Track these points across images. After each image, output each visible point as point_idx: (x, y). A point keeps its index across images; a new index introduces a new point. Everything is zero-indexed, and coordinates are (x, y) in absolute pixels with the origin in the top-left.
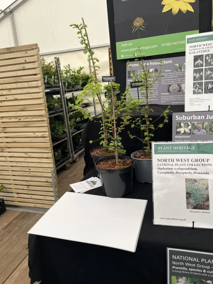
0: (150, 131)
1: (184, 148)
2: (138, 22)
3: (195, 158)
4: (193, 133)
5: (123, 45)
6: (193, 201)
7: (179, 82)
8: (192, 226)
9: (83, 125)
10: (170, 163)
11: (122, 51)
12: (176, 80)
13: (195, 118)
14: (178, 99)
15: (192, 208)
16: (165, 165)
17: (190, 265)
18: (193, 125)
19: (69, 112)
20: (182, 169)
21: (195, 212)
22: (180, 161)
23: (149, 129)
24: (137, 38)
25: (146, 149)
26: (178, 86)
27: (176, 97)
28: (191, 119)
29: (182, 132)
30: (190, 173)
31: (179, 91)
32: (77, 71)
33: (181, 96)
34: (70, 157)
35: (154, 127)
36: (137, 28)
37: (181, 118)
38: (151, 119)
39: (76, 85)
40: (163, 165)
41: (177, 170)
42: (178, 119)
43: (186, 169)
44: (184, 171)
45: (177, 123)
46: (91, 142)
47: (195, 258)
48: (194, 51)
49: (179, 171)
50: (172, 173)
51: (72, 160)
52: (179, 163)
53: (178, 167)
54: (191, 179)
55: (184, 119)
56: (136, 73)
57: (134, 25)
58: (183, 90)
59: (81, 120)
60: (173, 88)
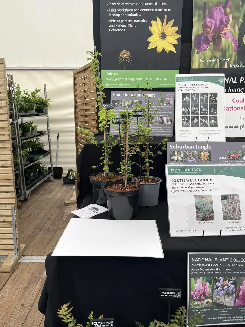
0: (150, 157)
1: (192, 170)
2: (125, 54)
3: (201, 178)
4: (185, 160)
5: (109, 74)
6: (201, 214)
7: (162, 115)
8: (202, 235)
9: (35, 156)
10: (182, 182)
11: (107, 79)
12: (159, 113)
13: (186, 147)
14: (161, 131)
15: (200, 220)
16: (177, 184)
17: (206, 265)
18: (185, 153)
19: (22, 140)
20: (192, 188)
21: (203, 223)
22: (190, 181)
23: (149, 155)
24: (123, 69)
25: (145, 175)
26: (160, 119)
27: (158, 129)
28: (183, 148)
29: (176, 159)
30: (198, 191)
31: (162, 123)
32: (32, 93)
33: (163, 129)
34: (21, 195)
35: (153, 154)
36: (123, 60)
37: (174, 147)
38: (151, 147)
39: (29, 109)
40: (176, 184)
41: (187, 189)
42: (172, 148)
43: (195, 187)
44: (193, 189)
45: (171, 151)
46: (94, 167)
47: (210, 259)
48: (182, 89)
49: (189, 189)
50: (184, 191)
51: (24, 197)
52: (189, 182)
53: (188, 186)
54: (199, 196)
55: (177, 148)
56: (121, 103)
57: (120, 56)
58: (165, 123)
59: (33, 150)
60: (156, 120)
